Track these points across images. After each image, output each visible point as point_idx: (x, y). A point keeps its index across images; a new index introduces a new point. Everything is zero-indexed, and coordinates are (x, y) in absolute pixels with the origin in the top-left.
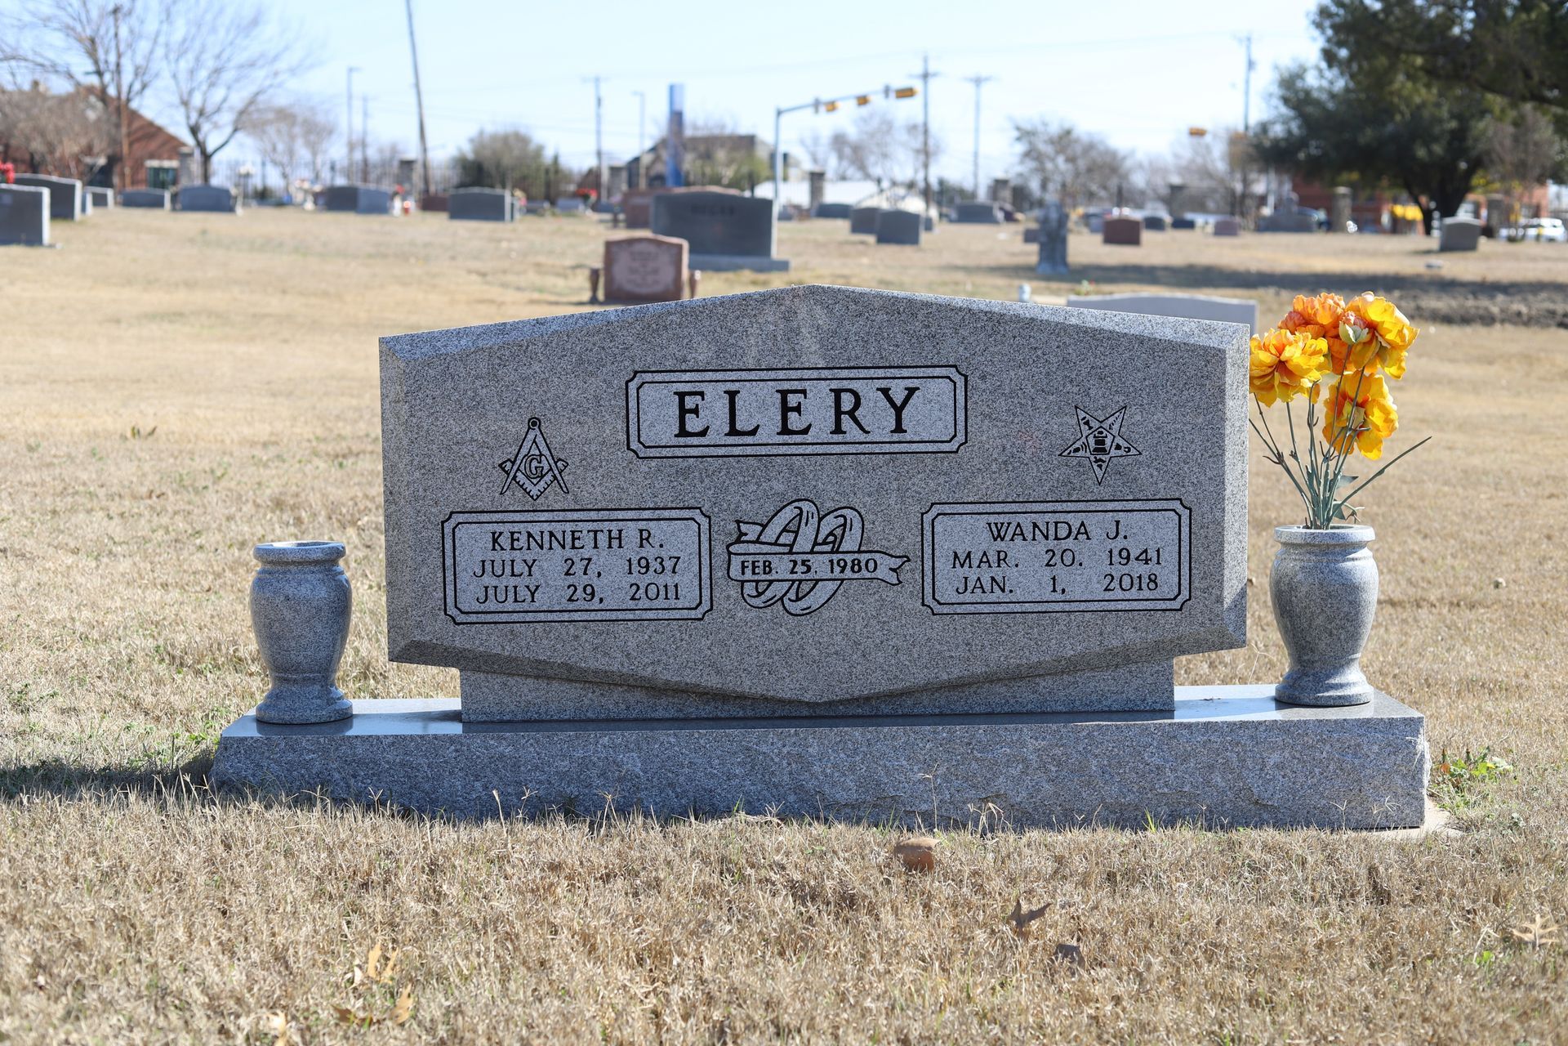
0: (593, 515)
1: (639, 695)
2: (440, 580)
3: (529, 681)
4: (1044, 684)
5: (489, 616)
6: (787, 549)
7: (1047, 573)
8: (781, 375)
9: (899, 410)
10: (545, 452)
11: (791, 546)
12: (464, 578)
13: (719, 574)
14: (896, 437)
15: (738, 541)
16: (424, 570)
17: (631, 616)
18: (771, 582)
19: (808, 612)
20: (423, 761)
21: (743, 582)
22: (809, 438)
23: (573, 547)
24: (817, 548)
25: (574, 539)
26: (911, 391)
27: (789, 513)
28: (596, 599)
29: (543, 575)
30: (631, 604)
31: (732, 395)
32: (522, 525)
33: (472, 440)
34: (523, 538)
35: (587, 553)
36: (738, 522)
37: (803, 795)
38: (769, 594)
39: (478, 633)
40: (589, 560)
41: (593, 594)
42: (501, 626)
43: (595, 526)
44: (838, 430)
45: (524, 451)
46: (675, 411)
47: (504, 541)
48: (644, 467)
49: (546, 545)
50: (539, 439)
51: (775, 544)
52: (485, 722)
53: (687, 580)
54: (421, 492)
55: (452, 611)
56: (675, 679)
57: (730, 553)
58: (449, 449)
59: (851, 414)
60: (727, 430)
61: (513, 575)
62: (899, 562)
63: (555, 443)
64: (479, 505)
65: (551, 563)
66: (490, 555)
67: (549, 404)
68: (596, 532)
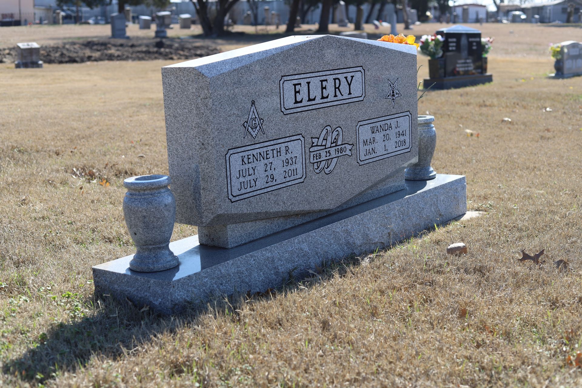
0: (272, 143)
1: (282, 220)
2: (226, 183)
3: (250, 223)
4: (380, 186)
5: (242, 196)
6: (324, 147)
7: (383, 144)
8: (321, 74)
9: (350, 85)
10: (257, 116)
11: (325, 145)
12: (234, 179)
13: (308, 161)
14: (350, 96)
15: (312, 146)
16: (220, 179)
17: (284, 186)
18: (321, 161)
19: (331, 172)
20: (244, 269)
21: (314, 163)
22: (328, 100)
23: (267, 159)
24: (332, 145)
25: (267, 154)
26: (352, 77)
27: (325, 131)
28: (274, 180)
29: (258, 173)
30: (284, 180)
31: (308, 83)
32: (251, 151)
33: (234, 114)
34: (251, 157)
35: (271, 160)
36: (312, 138)
37: (349, 246)
38: (320, 167)
39: (239, 205)
40: (271, 163)
41: (273, 178)
42: (246, 200)
43: (272, 148)
44: (336, 96)
45: (250, 117)
46: (293, 92)
47: (246, 160)
48: (286, 118)
49: (259, 159)
50: (255, 111)
51: (321, 146)
52: (237, 247)
53: (299, 166)
54: (218, 142)
55: (231, 197)
56: (298, 209)
57: (310, 152)
58: (226, 119)
59: (338, 88)
60: (307, 99)
61: (249, 175)
62: (351, 146)
63: (260, 111)
64: (237, 144)
65: (260, 166)
66: (243, 167)
67: (257, 94)
68: (273, 150)
